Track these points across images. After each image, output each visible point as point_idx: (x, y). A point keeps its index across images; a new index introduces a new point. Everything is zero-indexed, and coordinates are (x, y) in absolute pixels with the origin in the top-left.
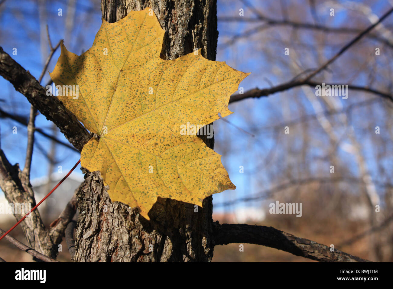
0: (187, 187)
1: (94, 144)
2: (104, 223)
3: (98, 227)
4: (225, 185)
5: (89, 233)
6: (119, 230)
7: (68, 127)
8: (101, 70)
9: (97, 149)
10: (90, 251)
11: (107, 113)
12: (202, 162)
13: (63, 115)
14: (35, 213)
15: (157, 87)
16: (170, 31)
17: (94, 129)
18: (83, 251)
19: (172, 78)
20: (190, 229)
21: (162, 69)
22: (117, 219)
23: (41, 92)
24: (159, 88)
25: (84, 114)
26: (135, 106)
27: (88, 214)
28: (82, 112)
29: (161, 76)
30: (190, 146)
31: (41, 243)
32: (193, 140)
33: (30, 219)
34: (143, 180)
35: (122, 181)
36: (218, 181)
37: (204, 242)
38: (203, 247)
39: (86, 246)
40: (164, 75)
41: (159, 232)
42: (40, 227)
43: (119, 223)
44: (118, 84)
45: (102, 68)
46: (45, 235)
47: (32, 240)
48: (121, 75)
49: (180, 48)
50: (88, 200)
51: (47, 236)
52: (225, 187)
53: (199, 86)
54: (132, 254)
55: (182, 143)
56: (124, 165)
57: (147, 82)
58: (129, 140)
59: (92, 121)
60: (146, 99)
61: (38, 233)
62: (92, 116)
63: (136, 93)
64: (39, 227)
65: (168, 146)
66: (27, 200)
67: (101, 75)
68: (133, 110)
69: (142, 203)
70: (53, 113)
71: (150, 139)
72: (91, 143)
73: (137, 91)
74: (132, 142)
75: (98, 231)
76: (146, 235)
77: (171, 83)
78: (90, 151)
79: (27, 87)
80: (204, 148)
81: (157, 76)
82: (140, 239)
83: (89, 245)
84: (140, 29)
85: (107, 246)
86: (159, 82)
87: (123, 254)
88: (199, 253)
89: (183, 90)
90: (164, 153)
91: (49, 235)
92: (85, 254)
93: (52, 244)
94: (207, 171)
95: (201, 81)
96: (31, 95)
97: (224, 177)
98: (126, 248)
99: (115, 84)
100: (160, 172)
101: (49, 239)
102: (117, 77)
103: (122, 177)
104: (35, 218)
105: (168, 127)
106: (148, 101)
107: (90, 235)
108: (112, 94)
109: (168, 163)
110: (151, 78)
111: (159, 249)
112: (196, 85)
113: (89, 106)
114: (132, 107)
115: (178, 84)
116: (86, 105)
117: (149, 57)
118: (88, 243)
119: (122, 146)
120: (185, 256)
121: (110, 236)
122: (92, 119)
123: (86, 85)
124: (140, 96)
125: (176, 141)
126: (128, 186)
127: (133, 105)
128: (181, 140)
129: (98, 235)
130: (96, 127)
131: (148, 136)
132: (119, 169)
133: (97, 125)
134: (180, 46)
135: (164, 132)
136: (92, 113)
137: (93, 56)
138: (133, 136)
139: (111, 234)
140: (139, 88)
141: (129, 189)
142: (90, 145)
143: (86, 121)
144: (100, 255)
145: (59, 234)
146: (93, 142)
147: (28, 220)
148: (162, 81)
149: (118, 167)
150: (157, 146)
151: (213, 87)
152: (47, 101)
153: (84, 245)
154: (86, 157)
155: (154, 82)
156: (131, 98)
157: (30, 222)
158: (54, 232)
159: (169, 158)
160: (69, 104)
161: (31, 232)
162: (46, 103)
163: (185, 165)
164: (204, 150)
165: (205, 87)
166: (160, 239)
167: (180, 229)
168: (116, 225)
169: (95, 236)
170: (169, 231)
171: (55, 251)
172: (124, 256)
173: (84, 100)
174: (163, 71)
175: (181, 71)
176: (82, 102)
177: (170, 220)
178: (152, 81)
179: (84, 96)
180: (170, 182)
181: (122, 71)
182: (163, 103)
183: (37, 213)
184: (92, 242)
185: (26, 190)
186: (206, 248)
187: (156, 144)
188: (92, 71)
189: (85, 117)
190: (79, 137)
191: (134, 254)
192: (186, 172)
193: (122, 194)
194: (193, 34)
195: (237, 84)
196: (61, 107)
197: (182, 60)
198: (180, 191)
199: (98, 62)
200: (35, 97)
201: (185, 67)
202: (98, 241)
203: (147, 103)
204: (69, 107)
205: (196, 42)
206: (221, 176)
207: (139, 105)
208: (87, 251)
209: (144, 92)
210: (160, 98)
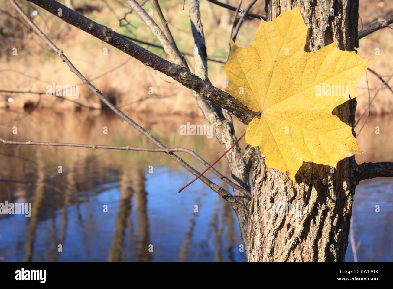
0: (326, 152)
1: (256, 122)
2: (269, 173)
3: (265, 176)
4: (355, 150)
5: (259, 180)
6: (279, 180)
7: (236, 112)
8: (260, 60)
9: (259, 125)
10: (261, 191)
11: (266, 95)
12: (337, 132)
13: (231, 105)
14: (233, 139)
15: (302, 73)
16: (314, 26)
17: (257, 108)
18: (256, 192)
19: (314, 66)
20: (331, 179)
21: (306, 59)
22: (276, 172)
23: (213, 93)
24: (304, 74)
25: (249, 97)
26: (286, 89)
27: (259, 163)
28: (247, 96)
29: (306, 65)
30: (328, 121)
31: (237, 165)
32: (329, 116)
33: (229, 144)
34: (292, 148)
35: (277, 150)
36: (350, 147)
37: (345, 186)
38: (344, 190)
39: (257, 188)
40: (307, 63)
41: (306, 183)
42: (237, 150)
43: (279, 175)
44: (273, 72)
45: (262, 59)
46: (240, 157)
47: (230, 161)
48: (275, 65)
49: (321, 41)
50: (258, 154)
51: (241, 158)
52: (355, 151)
53: (334, 72)
54: (288, 199)
55: (321, 118)
56: (279, 136)
57: (295, 70)
58: (283, 116)
59: (255, 102)
60: (294, 83)
61: (234, 156)
62: (255, 97)
63: (287, 79)
64: (235, 150)
65: (311, 120)
66: (226, 128)
67: (261, 64)
68: (285, 92)
69: (291, 167)
70: (224, 105)
71: (298, 115)
72: (254, 121)
73: (288, 77)
74: (285, 117)
75: (265, 178)
76: (297, 186)
77: (313, 70)
78: (253, 128)
79: (203, 92)
80: (339, 122)
81: (302, 64)
82: (293, 188)
83: (260, 187)
84: (289, 26)
85: (271, 191)
86: (304, 69)
87: (281, 198)
88: (341, 194)
89: (322, 76)
90: (308, 126)
91: (243, 158)
92: (257, 194)
93: (245, 165)
94: (341, 139)
95: (336, 68)
96: (206, 96)
97: (354, 144)
98: (284, 194)
99: (271, 72)
100: (305, 140)
101: (243, 161)
102: (272, 66)
103: (277, 147)
104: (232, 143)
105: (311, 106)
106: (296, 85)
107: (260, 181)
108: (269, 80)
109: (311, 133)
110: (298, 66)
111: (307, 196)
112: (332, 71)
113: (253, 90)
114: (284, 90)
115: (318, 70)
116: (251, 89)
117: (296, 49)
118: (259, 186)
119: (278, 121)
120: (329, 199)
121: (273, 184)
122: (256, 100)
123: (250, 72)
124: (290, 81)
125: (317, 117)
126: (281, 154)
127: (285, 88)
128: (321, 116)
129: (265, 181)
130: (259, 106)
131: (296, 113)
132: (275, 141)
133: (259, 105)
134: (321, 39)
135: (308, 110)
136: (255, 95)
137: (254, 50)
138: (286, 113)
139: (273, 183)
140: (289, 75)
141: (282, 156)
142: (253, 123)
143: (251, 102)
144: (266, 197)
145: (250, 156)
146: (256, 120)
147: (227, 144)
148: (306, 68)
149: (274, 139)
150: (303, 120)
151: (346, 73)
152: (218, 98)
153: (257, 187)
154: (250, 134)
155: (300, 69)
156: (283, 83)
157: (229, 146)
158: (246, 155)
159: (313, 129)
160: (237, 91)
161: (230, 154)
162: (218, 100)
163: (325, 134)
164: (339, 124)
165: (339, 73)
166: (308, 189)
167: (323, 181)
168: (276, 176)
169: (264, 182)
170: (315, 181)
171: (247, 170)
172: (282, 199)
173: (249, 85)
174: (306, 61)
175: (320, 60)
176: (247, 87)
177: (316, 173)
178: (299, 69)
179: (249, 82)
180: (313, 149)
181: (275, 62)
182: (307, 86)
183: (234, 138)
184: (262, 185)
185: (225, 117)
186: (346, 191)
187: (303, 119)
188: (254, 62)
189: (249, 99)
190: (245, 117)
191: (289, 199)
192: (325, 140)
193: (276, 161)
194: (333, 26)
195: (364, 70)
196: (229, 100)
197: (321, 52)
198: (320, 156)
199: (258, 55)
200: (209, 97)
201: (324, 57)
202: (265, 185)
203: (295, 86)
204: (237, 94)
205: (336, 32)
206: (351, 143)
207: (289, 88)
208: (258, 191)
209: (293, 78)
210: (305, 82)
